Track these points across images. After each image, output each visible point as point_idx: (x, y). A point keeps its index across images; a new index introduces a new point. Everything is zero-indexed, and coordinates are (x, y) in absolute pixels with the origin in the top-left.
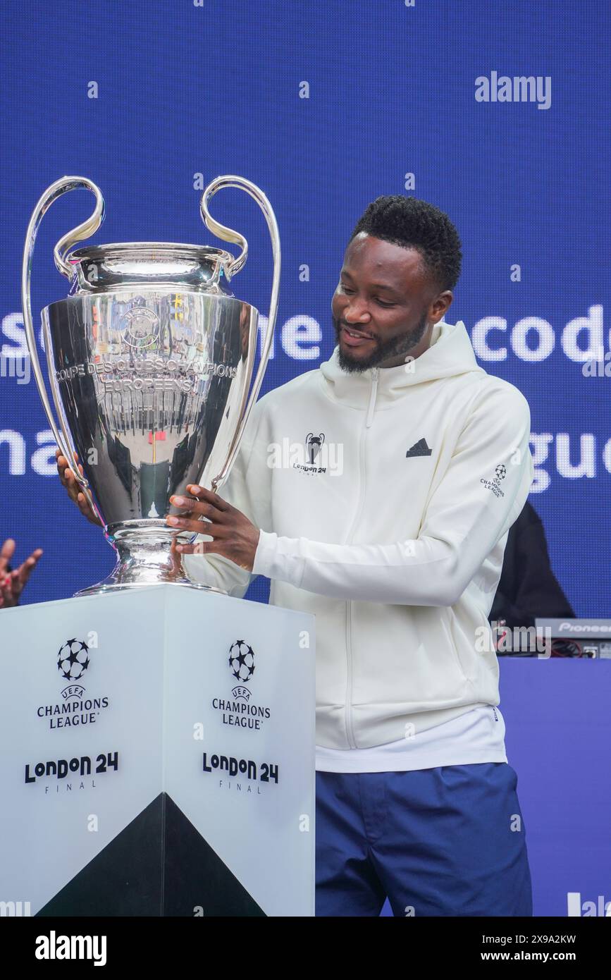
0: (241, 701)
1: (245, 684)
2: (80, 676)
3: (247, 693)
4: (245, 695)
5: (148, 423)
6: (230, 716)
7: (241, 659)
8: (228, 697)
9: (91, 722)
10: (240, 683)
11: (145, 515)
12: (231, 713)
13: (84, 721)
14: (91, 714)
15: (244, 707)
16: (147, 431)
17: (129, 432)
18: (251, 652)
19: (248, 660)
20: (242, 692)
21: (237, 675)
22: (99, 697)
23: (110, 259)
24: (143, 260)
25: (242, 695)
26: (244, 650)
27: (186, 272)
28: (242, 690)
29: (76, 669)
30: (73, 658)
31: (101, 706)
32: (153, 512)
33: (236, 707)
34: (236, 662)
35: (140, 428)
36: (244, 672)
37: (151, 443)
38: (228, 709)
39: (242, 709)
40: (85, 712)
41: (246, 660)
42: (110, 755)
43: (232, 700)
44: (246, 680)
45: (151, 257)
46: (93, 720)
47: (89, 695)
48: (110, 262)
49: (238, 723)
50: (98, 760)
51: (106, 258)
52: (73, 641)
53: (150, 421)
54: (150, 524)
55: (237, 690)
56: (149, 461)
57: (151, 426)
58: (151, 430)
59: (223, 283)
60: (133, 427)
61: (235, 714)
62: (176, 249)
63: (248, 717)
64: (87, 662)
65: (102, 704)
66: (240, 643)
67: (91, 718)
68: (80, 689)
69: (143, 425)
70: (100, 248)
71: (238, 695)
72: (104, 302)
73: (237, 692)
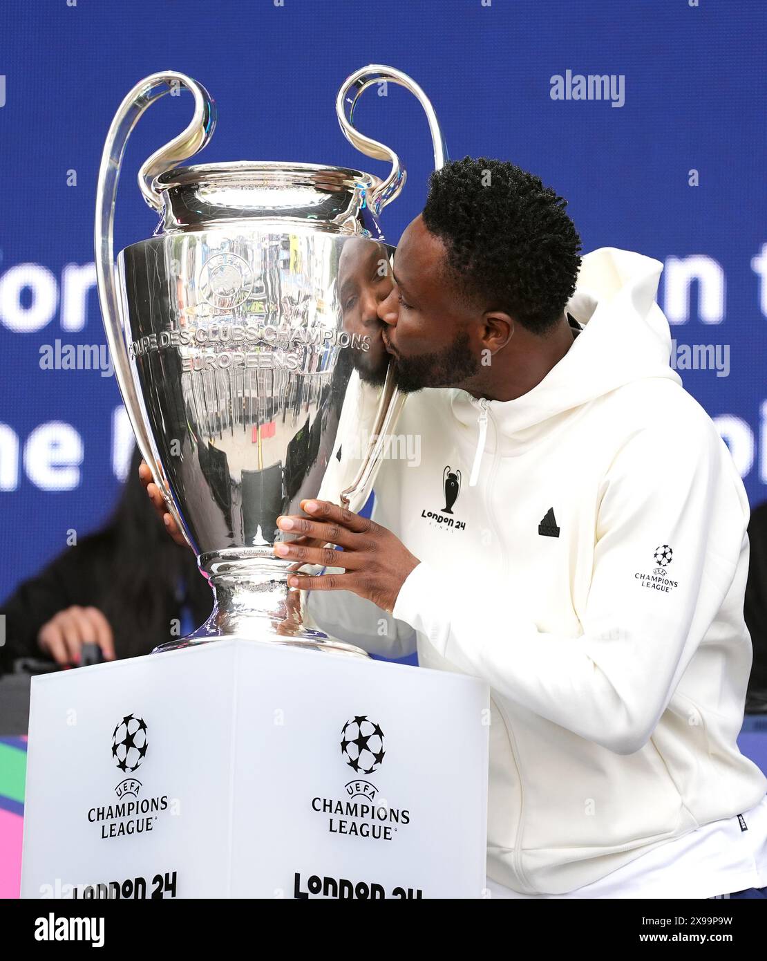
0: (360, 801)
1: (369, 777)
2: (137, 766)
3: (371, 789)
4: (367, 793)
5: (251, 414)
6: (341, 822)
7: (362, 742)
8: (339, 795)
9: (147, 830)
10: (360, 774)
11: (249, 542)
12: (343, 817)
13: (140, 829)
14: (148, 819)
15: (365, 810)
16: (251, 426)
17: (226, 433)
18: (378, 731)
19: (374, 744)
20: (362, 788)
21: (354, 764)
22: (157, 795)
23: (206, 185)
24: (251, 187)
25: (362, 792)
26: (367, 729)
27: (312, 203)
28: (362, 785)
29: (133, 757)
30: (129, 742)
31: (159, 808)
32: (259, 539)
33: (352, 810)
34: (353, 749)
35: (241, 421)
36: (366, 760)
37: (254, 442)
38: (339, 812)
39: (363, 812)
40: (141, 816)
41: (368, 743)
42: (167, 875)
43: (345, 799)
44: (371, 771)
45: (261, 183)
46: (149, 827)
47: (147, 794)
48: (205, 190)
49: (356, 831)
50: (154, 882)
51: (200, 183)
52: (130, 717)
53: (254, 410)
54: (257, 555)
55: (353, 785)
56: (253, 467)
57: (255, 418)
58: (255, 424)
59: (365, 218)
60: (231, 424)
61: (350, 819)
62: (295, 170)
63: (371, 822)
64: (145, 746)
65: (161, 805)
66: (359, 720)
67: (148, 824)
68: (136, 784)
69: (244, 419)
70: (192, 171)
71: (355, 792)
72: (192, 245)
73: (354, 788)
